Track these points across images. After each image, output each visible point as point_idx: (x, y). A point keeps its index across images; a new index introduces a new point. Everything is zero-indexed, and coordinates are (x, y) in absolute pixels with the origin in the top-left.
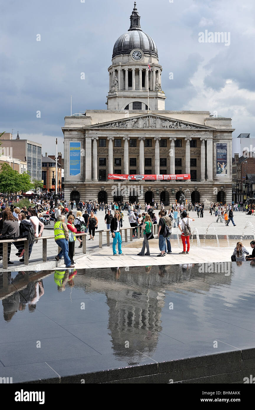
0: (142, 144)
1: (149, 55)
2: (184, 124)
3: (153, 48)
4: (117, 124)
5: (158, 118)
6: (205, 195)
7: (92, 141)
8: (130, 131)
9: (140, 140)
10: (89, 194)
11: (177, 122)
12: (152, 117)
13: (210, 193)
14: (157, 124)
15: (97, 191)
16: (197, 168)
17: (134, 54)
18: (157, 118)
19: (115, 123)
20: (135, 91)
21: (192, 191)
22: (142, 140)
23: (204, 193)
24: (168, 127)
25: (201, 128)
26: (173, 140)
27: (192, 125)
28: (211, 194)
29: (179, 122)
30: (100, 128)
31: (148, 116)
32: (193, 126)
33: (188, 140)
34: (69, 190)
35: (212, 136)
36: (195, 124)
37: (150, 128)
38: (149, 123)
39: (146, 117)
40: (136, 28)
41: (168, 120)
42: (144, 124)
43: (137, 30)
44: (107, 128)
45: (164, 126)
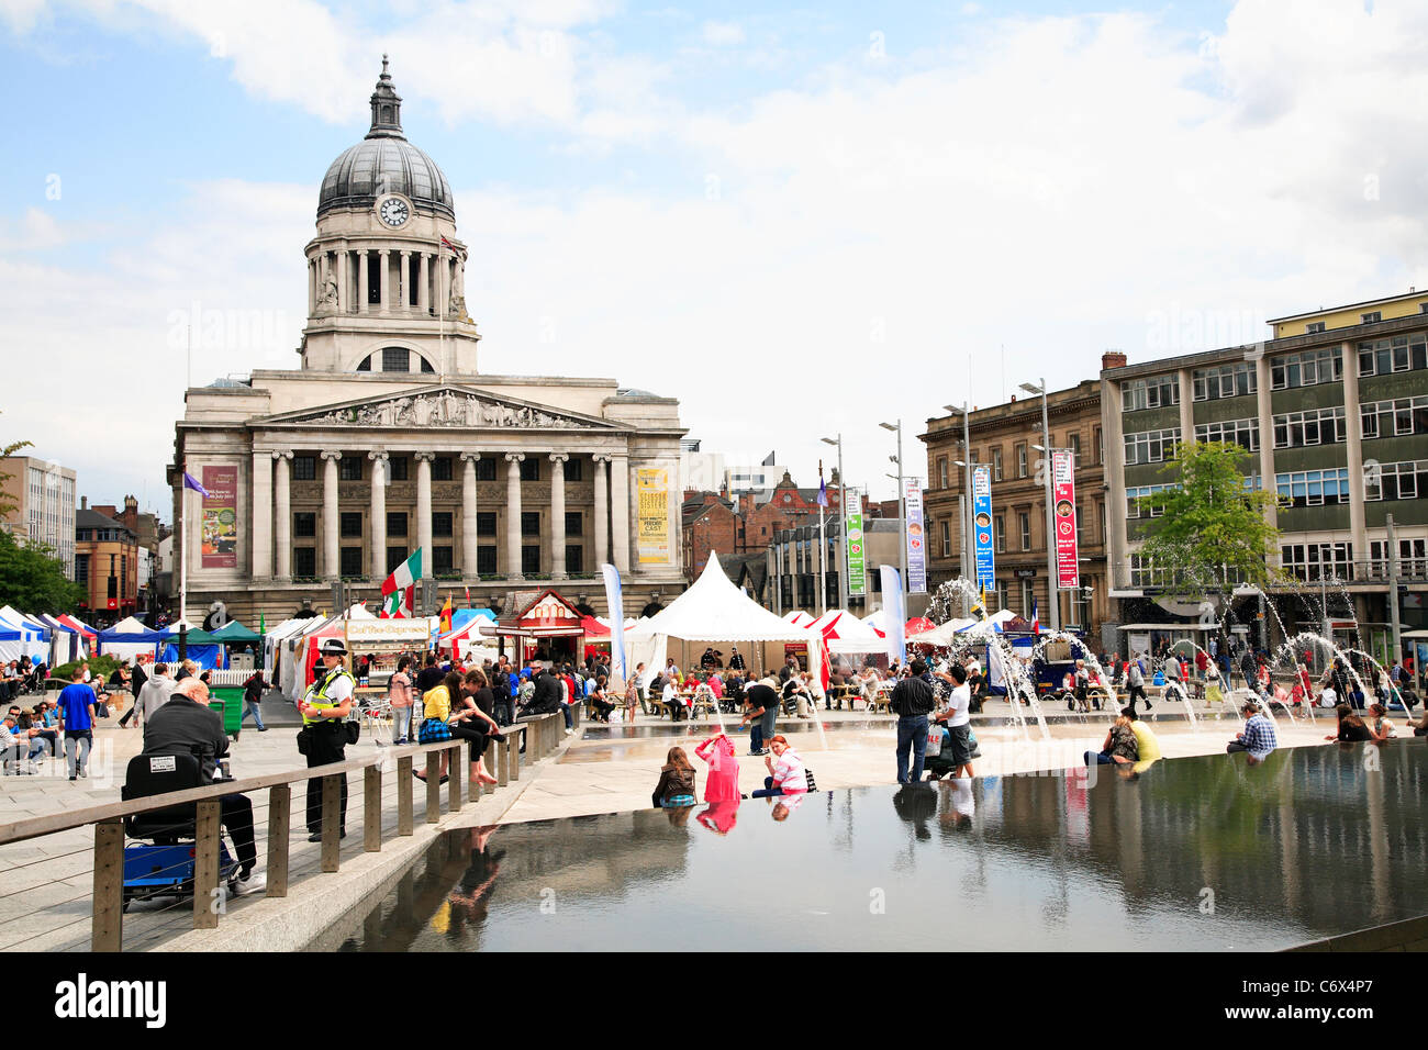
0: (425, 471)
1: (431, 214)
2: (548, 414)
3: (440, 194)
4: (351, 413)
5: (474, 397)
7: (275, 462)
8: (391, 435)
9: (420, 461)
11: (525, 409)
12: (453, 394)
14: (469, 413)
15: (289, 611)
16: (584, 540)
17: (384, 209)
18: (469, 396)
19: (343, 411)
20: (390, 315)
22: (425, 460)
24: (502, 423)
25: (594, 425)
26: (515, 460)
27: (569, 417)
29: (533, 410)
30: (298, 424)
31: (444, 392)
32: (573, 420)
33: (559, 461)
34: (199, 612)
35: (625, 450)
36: (577, 414)
37: (449, 426)
38: (445, 412)
39: (437, 394)
40: (391, 133)
41: (501, 403)
42: (432, 413)
43: (392, 137)
44: (320, 423)
45: (490, 421)
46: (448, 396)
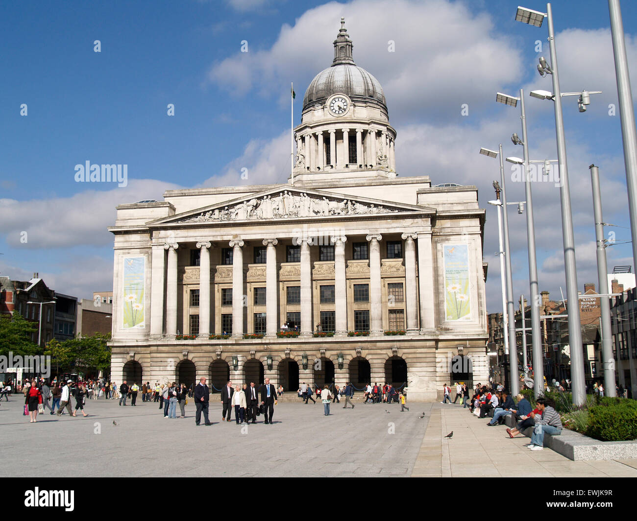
0: (271, 255)
1: (364, 105)
2: (364, 204)
3: (372, 92)
4: (217, 212)
5: (305, 194)
6: (418, 365)
7: (167, 252)
8: (245, 228)
9: (267, 246)
10: (157, 368)
11: (345, 201)
12: (290, 193)
13: (428, 360)
14: (302, 207)
15: (174, 360)
17: (332, 105)
18: (301, 194)
19: (211, 212)
21: (387, 358)
23: (415, 360)
24: (327, 213)
25: (401, 210)
26: (339, 242)
27: (380, 205)
28: (432, 364)
29: (351, 201)
30: (180, 224)
31: (283, 192)
32: (384, 207)
33: (374, 240)
34: (121, 360)
35: (429, 229)
36: (386, 202)
37: (286, 218)
38: (284, 208)
39: (276, 194)
41: (327, 197)
42: (275, 209)
43: (345, 64)
44: (195, 222)
45: (318, 212)
46: (286, 195)
